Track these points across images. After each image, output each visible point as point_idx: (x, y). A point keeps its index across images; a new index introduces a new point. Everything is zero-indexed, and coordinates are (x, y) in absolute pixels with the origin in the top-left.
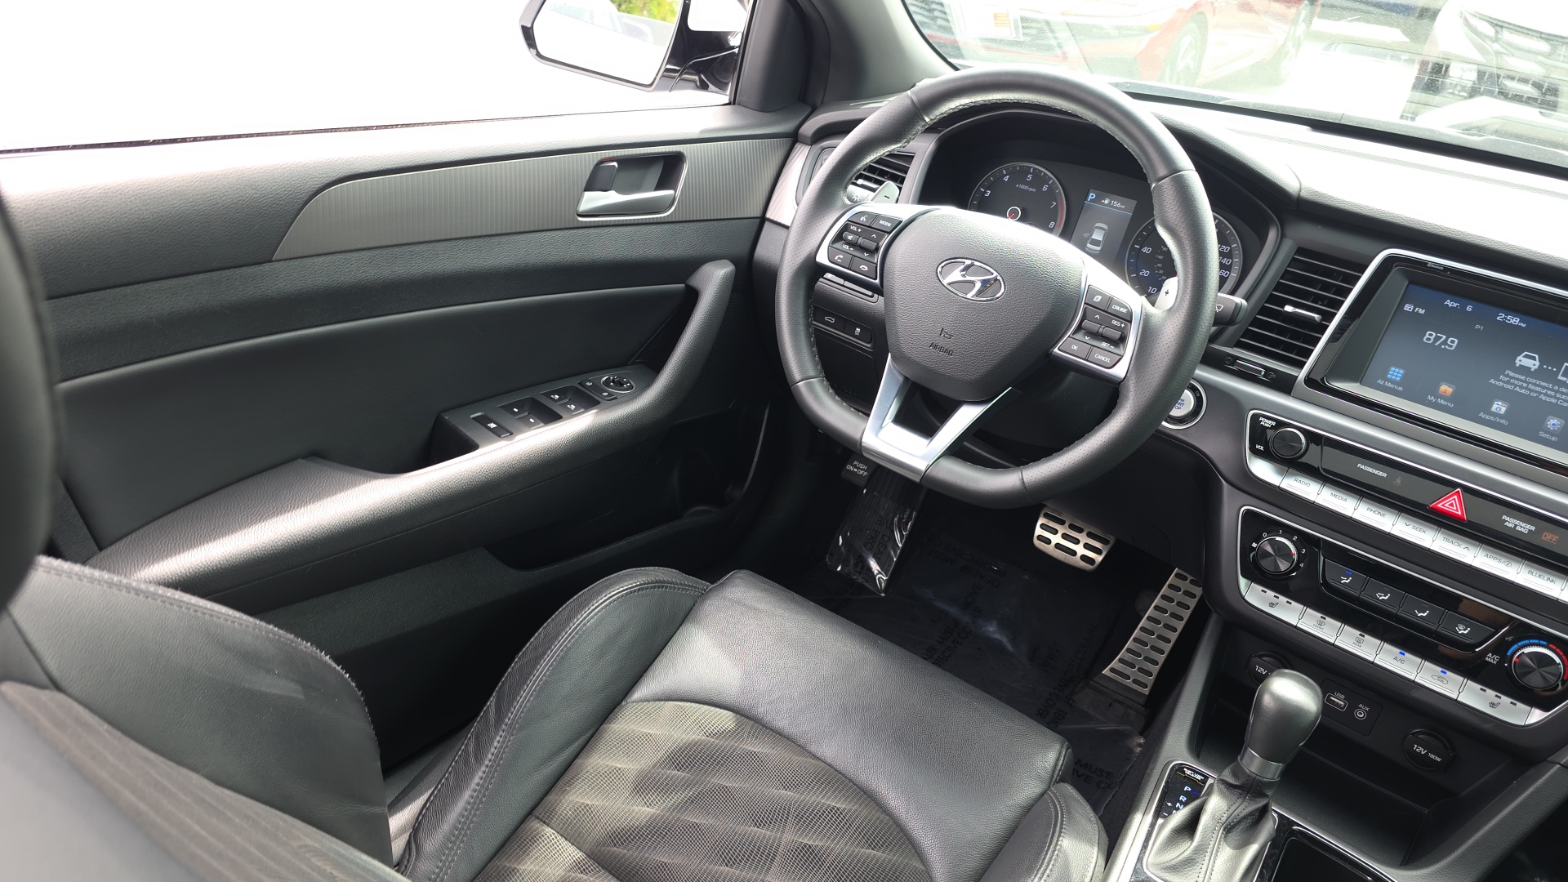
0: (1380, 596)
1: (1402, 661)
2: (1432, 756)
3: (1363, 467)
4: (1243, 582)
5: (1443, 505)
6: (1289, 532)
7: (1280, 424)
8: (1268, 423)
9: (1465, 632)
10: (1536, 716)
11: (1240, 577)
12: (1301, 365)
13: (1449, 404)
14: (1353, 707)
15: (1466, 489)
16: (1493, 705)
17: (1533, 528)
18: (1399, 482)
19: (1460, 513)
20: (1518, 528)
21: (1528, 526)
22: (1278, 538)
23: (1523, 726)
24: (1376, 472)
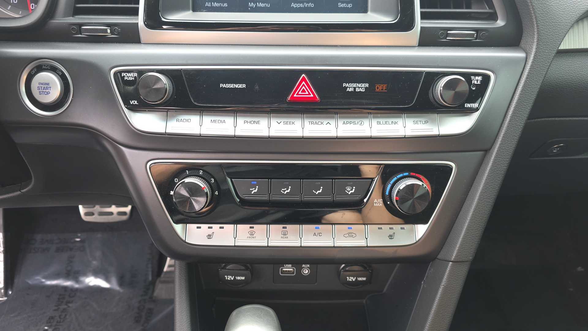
0: (284, 191)
1: (320, 234)
2: (360, 279)
3: (224, 86)
4: (178, 228)
5: (298, 94)
6: (193, 170)
7: (141, 73)
8: (130, 77)
9: (353, 191)
10: (421, 230)
11: (175, 226)
12: (135, 12)
13: (267, 5)
14: (299, 270)
15: (308, 73)
16: (391, 237)
17: (367, 85)
18: (257, 87)
19: (312, 96)
20: (357, 90)
21: (363, 85)
22: (187, 180)
23: (416, 243)
24: (237, 86)
